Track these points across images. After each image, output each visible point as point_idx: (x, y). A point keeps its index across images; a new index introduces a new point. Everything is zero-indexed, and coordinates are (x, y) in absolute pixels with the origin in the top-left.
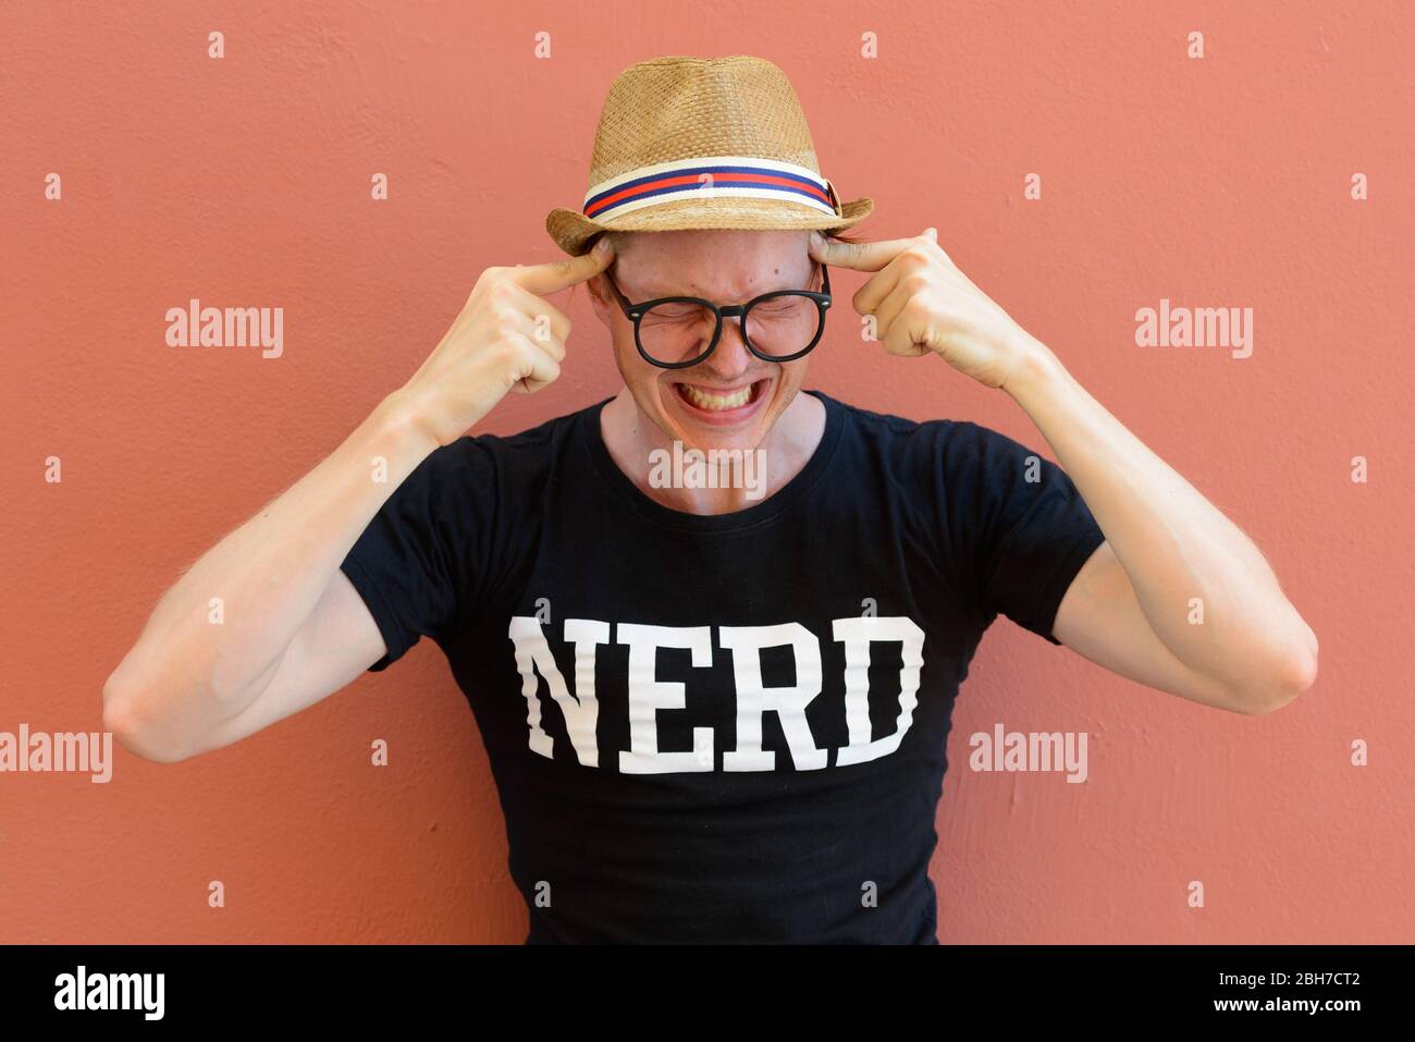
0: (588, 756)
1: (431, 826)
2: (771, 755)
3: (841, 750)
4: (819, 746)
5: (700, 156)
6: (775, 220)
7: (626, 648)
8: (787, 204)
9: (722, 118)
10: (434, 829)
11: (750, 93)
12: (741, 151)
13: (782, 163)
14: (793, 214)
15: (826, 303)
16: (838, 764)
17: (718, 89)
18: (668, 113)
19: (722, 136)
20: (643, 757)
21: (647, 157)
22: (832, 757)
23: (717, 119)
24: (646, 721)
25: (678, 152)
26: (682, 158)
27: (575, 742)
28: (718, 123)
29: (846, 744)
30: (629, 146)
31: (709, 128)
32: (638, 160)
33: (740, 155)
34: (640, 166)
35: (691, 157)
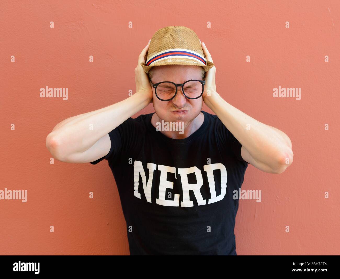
0: (149, 200)
1: (107, 223)
2: (192, 202)
3: (209, 200)
4: (204, 199)
5: (171, 49)
6: (189, 63)
7: (160, 171)
8: (193, 60)
9: (177, 40)
10: (108, 224)
11: (185, 34)
12: (182, 47)
13: (192, 51)
14: (195, 62)
15: (204, 83)
16: (208, 204)
17: (176, 33)
18: (164, 40)
19: (177, 44)
20: (162, 201)
21: (159, 50)
22: (207, 202)
23: (176, 40)
24: (163, 191)
25: (166, 48)
26: (167, 49)
27: (146, 195)
28: (176, 41)
29: (210, 198)
30: (155, 49)
31: (174, 42)
32: (157, 51)
33: (182, 48)
34: (157, 53)
35: (169, 49)
